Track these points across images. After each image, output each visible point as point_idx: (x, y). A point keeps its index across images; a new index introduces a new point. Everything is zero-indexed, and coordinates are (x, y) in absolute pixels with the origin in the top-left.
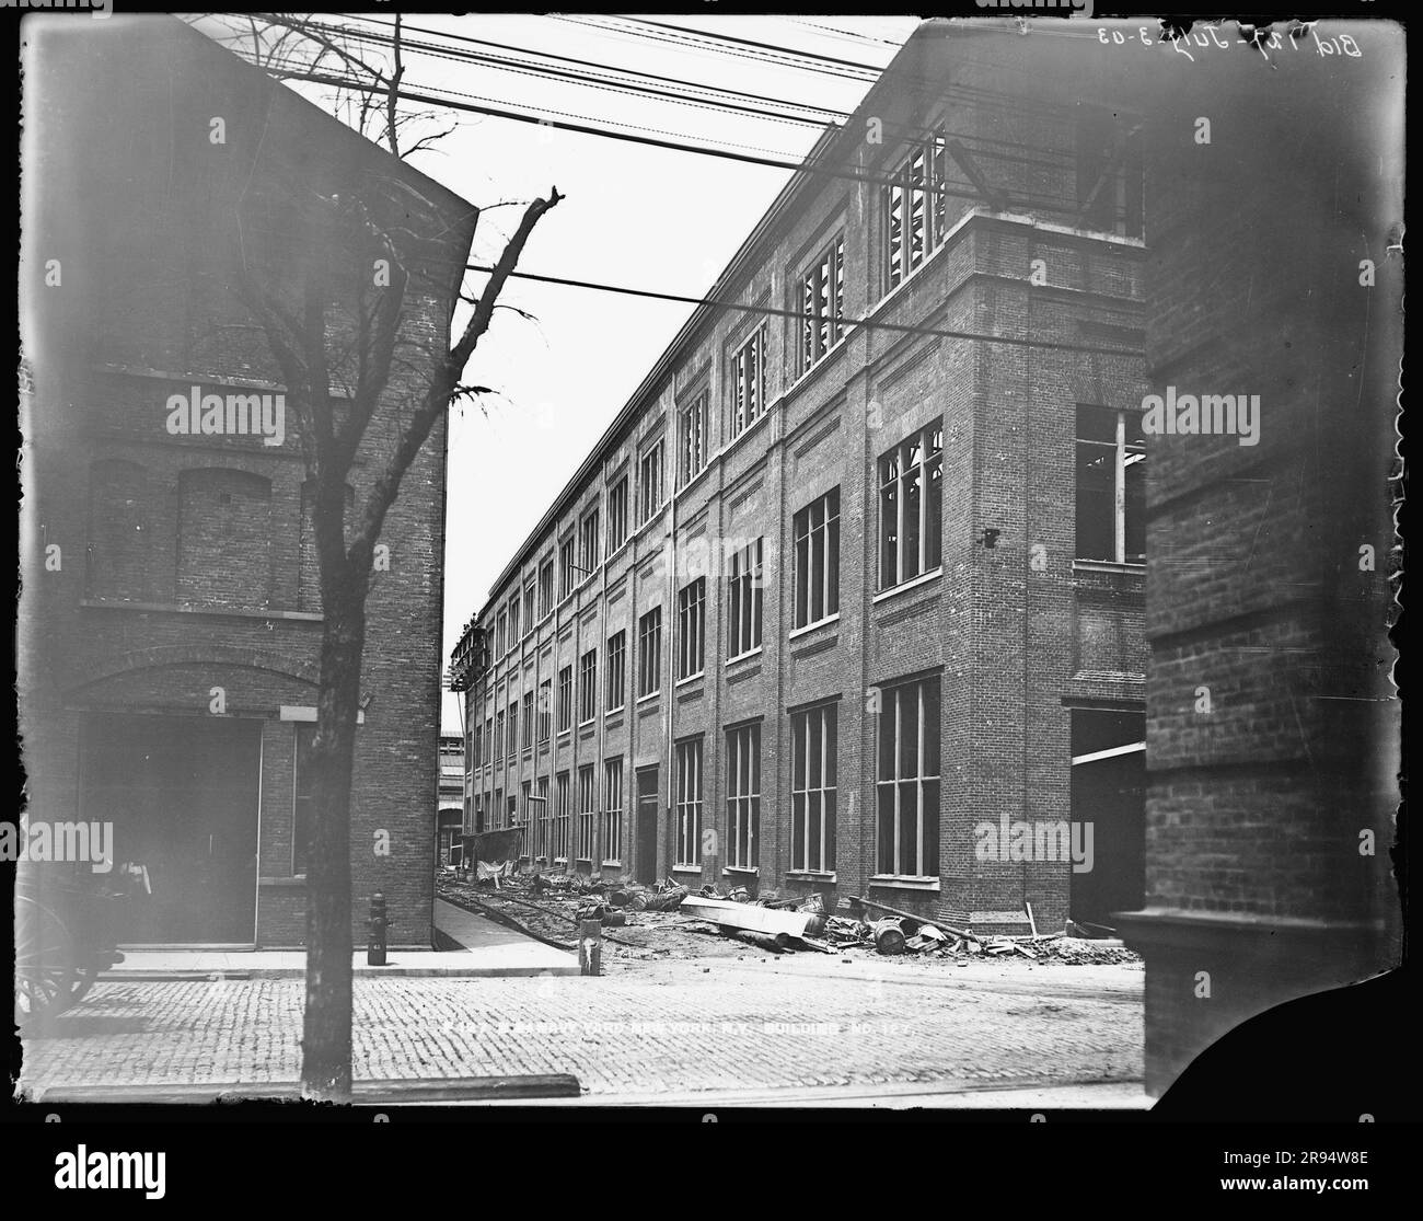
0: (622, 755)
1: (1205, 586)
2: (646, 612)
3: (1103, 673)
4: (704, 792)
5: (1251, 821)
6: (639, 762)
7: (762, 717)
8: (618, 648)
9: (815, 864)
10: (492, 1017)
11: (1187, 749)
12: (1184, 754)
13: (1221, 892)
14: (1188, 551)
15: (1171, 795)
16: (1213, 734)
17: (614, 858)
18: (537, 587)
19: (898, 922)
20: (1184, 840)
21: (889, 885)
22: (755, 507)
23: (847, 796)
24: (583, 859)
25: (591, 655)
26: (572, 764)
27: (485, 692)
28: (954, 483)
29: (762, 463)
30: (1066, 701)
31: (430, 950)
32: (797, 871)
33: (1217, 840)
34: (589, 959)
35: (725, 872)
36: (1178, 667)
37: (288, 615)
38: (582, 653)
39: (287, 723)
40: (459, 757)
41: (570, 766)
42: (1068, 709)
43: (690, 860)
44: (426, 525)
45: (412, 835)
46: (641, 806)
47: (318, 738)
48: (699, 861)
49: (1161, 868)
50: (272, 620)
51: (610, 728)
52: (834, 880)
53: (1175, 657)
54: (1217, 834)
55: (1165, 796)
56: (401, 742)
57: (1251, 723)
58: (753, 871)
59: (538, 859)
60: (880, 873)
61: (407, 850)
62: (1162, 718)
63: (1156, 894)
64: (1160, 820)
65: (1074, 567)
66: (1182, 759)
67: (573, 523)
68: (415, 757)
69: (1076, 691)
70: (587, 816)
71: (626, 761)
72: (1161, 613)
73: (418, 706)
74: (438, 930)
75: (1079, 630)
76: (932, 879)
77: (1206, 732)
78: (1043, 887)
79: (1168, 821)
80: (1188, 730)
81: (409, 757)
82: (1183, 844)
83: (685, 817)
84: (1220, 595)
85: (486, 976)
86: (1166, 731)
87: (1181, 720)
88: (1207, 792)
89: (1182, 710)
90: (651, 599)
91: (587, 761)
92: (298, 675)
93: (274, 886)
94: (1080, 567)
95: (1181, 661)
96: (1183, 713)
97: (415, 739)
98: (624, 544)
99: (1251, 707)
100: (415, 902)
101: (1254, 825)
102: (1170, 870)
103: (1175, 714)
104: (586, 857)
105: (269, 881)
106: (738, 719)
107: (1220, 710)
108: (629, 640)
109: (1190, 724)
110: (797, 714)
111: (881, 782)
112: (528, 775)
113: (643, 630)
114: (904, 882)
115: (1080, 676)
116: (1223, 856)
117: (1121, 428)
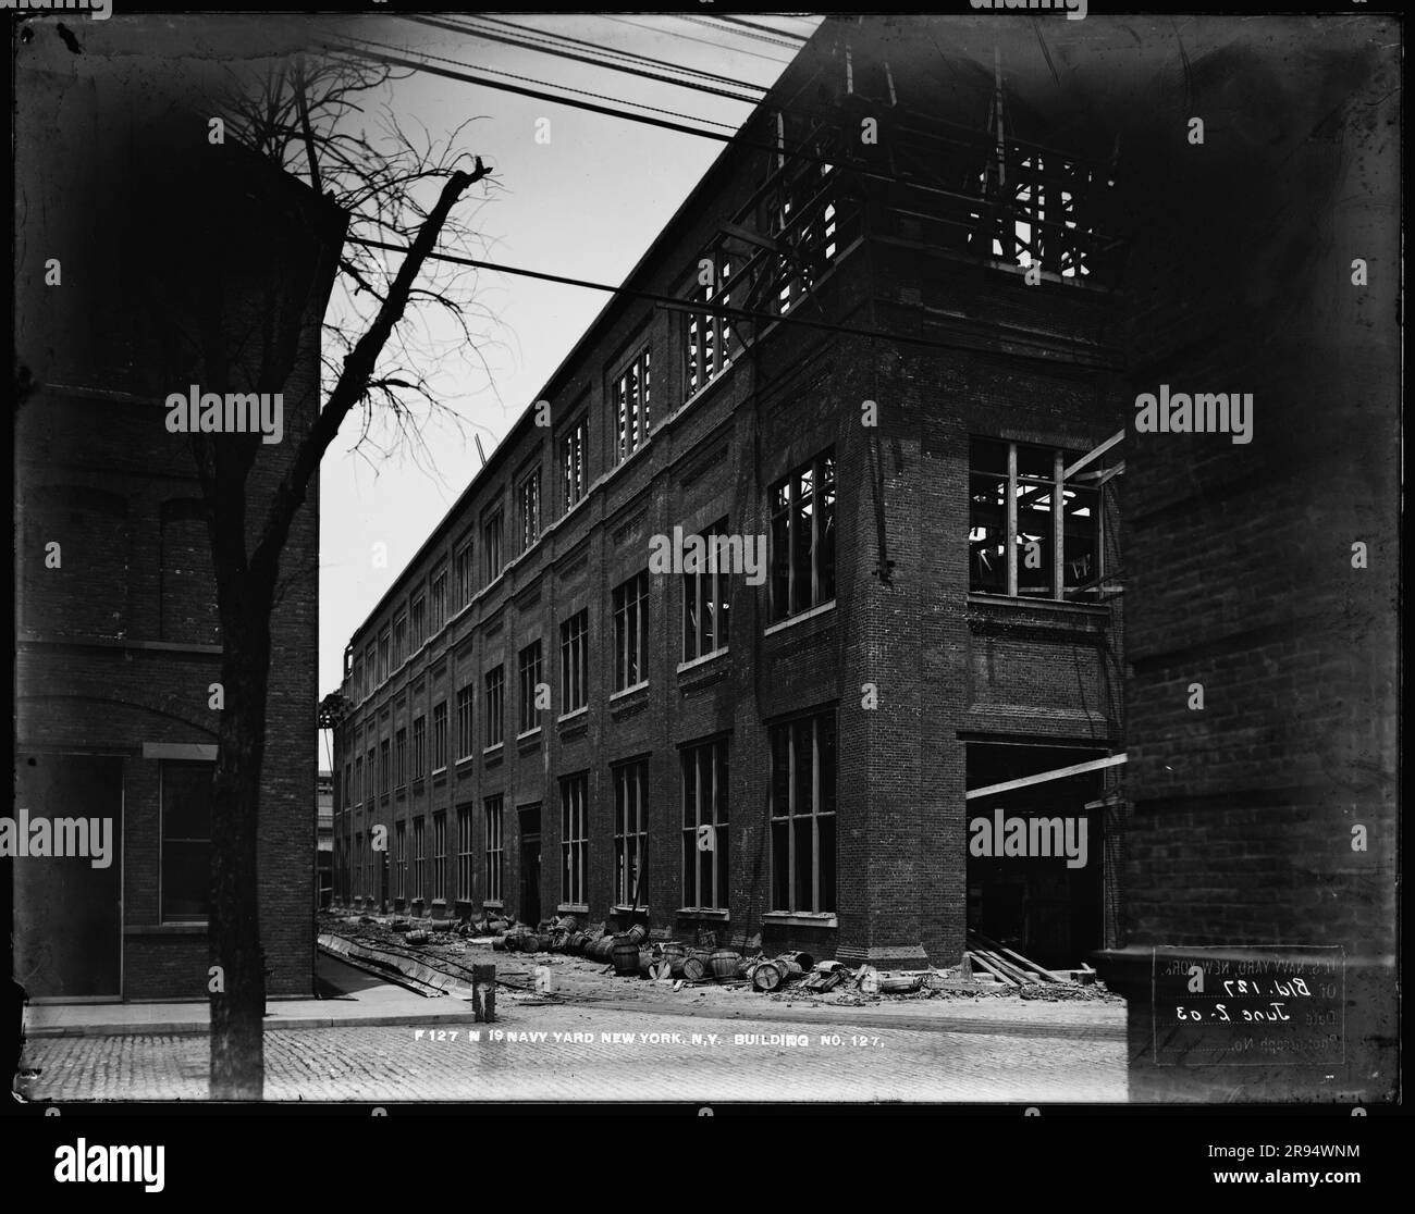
0: (502, 794)
1: (1196, 603)
2: (526, 645)
3: (996, 706)
4: (590, 830)
5: (1250, 853)
6: (520, 800)
7: (649, 754)
8: (496, 683)
9: (707, 902)
10: (390, 1070)
11: (1176, 777)
12: (1172, 784)
13: (1217, 929)
14: (1176, 566)
15: (1157, 826)
16: (1206, 760)
17: (495, 898)
18: (408, 619)
19: (793, 958)
20: (1172, 874)
21: (784, 922)
22: (639, 538)
23: (740, 832)
24: (463, 900)
25: (466, 692)
26: (449, 803)
27: (354, 730)
28: (848, 513)
29: (646, 493)
30: (961, 735)
31: (312, 999)
32: (688, 910)
33: (1211, 874)
34: (483, 1004)
35: (613, 912)
36: (1165, 689)
37: (149, 645)
38: (458, 689)
39: (150, 761)
40: (327, 797)
41: (447, 805)
42: (962, 742)
43: (576, 900)
44: (298, 549)
45: (289, 879)
46: (523, 845)
47: (219, 772)
48: (585, 900)
49: (1146, 904)
50: (133, 651)
51: (488, 766)
52: (727, 918)
53: (1162, 679)
54: (1211, 867)
55: (1150, 828)
56: (276, 780)
57: (1252, 747)
58: (643, 910)
59: (414, 901)
60: (775, 909)
61: (287, 894)
62: (1146, 745)
63: (1139, 931)
64: (1145, 854)
65: (968, 599)
66: (1170, 788)
67: (446, 553)
68: (292, 796)
69: (970, 725)
70: (465, 856)
71: (507, 800)
72: (1145, 632)
73: (293, 742)
74: (320, 979)
75: (973, 663)
76: (829, 915)
77: (1199, 759)
78: (939, 922)
79: (1154, 854)
80: (1178, 757)
81: (286, 796)
82: (1170, 878)
83: (570, 856)
84: (1214, 612)
85: (374, 1025)
86: (1151, 759)
87: (1169, 746)
88: (1200, 823)
89: (1169, 736)
90: (531, 631)
91: (465, 800)
92: (162, 709)
93: (142, 935)
94: (975, 600)
95: (1169, 684)
96: (1171, 739)
97: (291, 778)
98: (501, 576)
99: (1251, 732)
100: (295, 949)
101: (1255, 857)
102: (1156, 905)
103: (1164, 740)
104: (466, 898)
105: (136, 929)
106: (624, 755)
107: (1215, 735)
108: (507, 674)
109: (1178, 750)
110: (687, 750)
111: (775, 818)
112: (404, 815)
113: (523, 665)
114: (800, 918)
115: (976, 709)
116: (1217, 890)
117: (1013, 457)
